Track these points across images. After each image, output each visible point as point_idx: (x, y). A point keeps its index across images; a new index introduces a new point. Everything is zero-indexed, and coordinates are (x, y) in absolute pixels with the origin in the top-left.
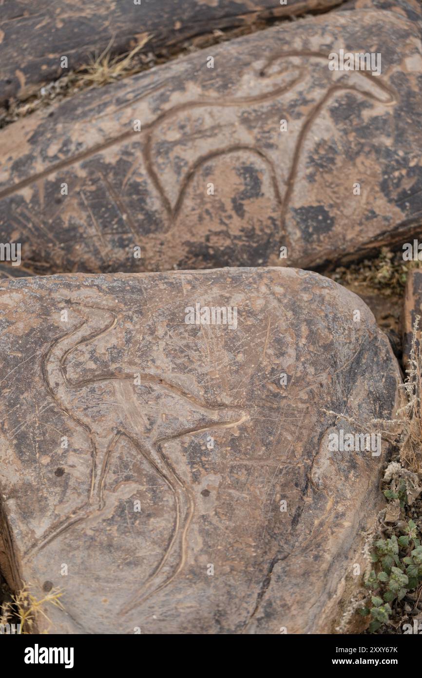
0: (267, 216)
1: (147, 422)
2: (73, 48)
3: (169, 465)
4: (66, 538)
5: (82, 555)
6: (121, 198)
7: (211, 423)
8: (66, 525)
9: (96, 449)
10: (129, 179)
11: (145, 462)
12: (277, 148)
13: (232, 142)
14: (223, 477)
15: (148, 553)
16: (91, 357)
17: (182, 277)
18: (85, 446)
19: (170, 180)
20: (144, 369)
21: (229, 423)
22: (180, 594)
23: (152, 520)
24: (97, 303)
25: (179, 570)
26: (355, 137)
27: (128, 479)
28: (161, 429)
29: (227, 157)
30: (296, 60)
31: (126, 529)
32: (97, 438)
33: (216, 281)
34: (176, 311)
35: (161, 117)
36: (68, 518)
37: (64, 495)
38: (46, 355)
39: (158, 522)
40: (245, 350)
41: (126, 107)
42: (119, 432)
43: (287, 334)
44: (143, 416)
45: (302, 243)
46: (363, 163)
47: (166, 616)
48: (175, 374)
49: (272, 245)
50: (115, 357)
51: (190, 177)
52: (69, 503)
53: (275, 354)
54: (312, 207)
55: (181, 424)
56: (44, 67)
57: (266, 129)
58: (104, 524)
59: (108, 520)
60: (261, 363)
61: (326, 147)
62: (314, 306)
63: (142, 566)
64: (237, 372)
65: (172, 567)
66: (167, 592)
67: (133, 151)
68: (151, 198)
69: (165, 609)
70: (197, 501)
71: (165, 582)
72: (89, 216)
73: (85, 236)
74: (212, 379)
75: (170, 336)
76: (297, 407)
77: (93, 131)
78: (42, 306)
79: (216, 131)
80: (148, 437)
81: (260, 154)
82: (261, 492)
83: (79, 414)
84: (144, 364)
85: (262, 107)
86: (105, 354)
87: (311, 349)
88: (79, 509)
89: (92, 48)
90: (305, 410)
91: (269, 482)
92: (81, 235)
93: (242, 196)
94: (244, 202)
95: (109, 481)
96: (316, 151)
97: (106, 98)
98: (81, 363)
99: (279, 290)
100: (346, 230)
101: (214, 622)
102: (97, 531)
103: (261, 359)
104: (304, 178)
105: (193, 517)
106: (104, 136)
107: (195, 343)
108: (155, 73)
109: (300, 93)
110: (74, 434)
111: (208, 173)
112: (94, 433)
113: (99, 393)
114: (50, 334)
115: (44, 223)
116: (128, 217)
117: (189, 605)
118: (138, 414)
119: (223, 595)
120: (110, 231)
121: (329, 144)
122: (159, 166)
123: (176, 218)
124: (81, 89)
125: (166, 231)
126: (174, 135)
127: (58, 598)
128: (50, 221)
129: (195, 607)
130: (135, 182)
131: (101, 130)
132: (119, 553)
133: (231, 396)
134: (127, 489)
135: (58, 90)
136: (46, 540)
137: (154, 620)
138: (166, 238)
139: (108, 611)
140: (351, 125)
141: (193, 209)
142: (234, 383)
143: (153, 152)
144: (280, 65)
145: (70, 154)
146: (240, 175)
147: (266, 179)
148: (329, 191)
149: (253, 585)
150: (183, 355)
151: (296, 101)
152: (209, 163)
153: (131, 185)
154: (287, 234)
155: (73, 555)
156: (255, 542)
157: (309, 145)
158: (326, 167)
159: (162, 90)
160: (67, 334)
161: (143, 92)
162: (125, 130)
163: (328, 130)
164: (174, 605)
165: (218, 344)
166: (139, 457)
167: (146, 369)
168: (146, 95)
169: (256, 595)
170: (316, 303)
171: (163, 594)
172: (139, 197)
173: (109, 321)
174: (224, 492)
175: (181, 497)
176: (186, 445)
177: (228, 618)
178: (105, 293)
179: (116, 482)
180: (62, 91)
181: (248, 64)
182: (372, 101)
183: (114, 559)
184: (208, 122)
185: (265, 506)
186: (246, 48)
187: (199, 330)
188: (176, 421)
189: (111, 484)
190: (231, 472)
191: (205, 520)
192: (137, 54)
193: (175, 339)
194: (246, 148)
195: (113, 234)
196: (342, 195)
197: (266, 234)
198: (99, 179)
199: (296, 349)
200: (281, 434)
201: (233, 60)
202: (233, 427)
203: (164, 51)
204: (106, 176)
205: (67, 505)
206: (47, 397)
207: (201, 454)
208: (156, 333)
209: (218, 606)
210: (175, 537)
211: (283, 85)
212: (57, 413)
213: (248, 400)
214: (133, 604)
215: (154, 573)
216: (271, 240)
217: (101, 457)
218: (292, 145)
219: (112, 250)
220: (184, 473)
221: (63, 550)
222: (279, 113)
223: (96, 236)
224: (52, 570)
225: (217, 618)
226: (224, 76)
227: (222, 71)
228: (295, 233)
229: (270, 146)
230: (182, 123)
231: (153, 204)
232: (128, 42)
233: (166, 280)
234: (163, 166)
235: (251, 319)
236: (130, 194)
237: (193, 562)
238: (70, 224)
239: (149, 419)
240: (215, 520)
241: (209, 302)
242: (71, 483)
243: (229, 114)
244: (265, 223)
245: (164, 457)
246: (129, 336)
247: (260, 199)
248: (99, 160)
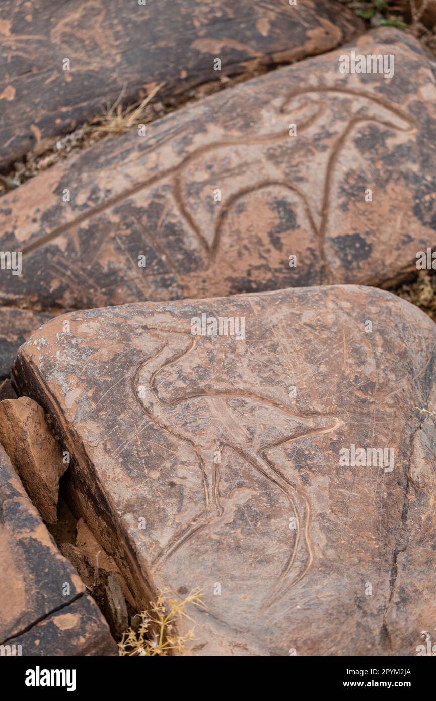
0: (305, 247)
1: (247, 433)
2: (84, 101)
3: (277, 471)
4: (192, 544)
5: (211, 557)
6: (158, 240)
7: (308, 430)
8: (189, 532)
9: (202, 460)
10: (163, 221)
11: (253, 469)
12: (307, 180)
13: (262, 178)
14: (331, 478)
15: (277, 551)
16: (179, 377)
17: (250, 299)
18: (192, 458)
19: (204, 219)
20: (232, 385)
21: (326, 429)
22: (317, 584)
23: (273, 521)
24: (174, 328)
25: (310, 565)
26: (382, 165)
27: (240, 485)
28: (262, 438)
29: (259, 193)
30: (314, 96)
31: (250, 531)
32: (202, 450)
33: (283, 300)
34: (251, 329)
35: (187, 160)
36: (189, 526)
37: (182, 505)
38: (134, 378)
39: (279, 523)
40: (326, 361)
41: (150, 152)
42: (221, 444)
43: (363, 344)
44: (242, 427)
45: (343, 271)
46: (393, 190)
47: (310, 605)
48: (264, 387)
49: (313, 275)
50: (202, 375)
51: (223, 215)
52: (188, 512)
53: (356, 363)
54: (348, 236)
55: (280, 432)
56: (58, 121)
57: (294, 163)
58: (227, 528)
59: (230, 523)
60: (344, 372)
61: (356, 177)
62: (383, 317)
63: (273, 563)
64: (323, 381)
65: (303, 561)
66: (304, 584)
67: (163, 193)
68: (188, 237)
69: (307, 599)
70: (312, 501)
71: (299, 575)
72: (128, 260)
73: (126, 279)
74: (301, 390)
75: (251, 353)
76: (385, 411)
77: (120, 177)
78: (121, 332)
79: (244, 169)
80: (251, 446)
81: (291, 188)
82: (368, 490)
83: (179, 429)
84: (232, 380)
85: (287, 142)
86: (191, 373)
87: (389, 357)
88: (199, 517)
89: (103, 100)
90: (393, 414)
91: (374, 481)
92: (122, 278)
93: (278, 230)
94: (282, 235)
95: (222, 489)
96: (347, 181)
97: (128, 145)
98: (170, 383)
99: (346, 305)
100: (384, 255)
101: (356, 607)
102: (222, 534)
103: (343, 368)
104: (337, 208)
105: (311, 516)
106: (132, 181)
107: (277, 358)
108: (173, 118)
109: (323, 127)
110: (179, 448)
111: (241, 209)
112: (197, 446)
113: (194, 409)
114: (135, 358)
115: (84, 270)
116: (167, 257)
117: (329, 594)
118: (237, 425)
119: (358, 584)
120: (151, 273)
121: (358, 173)
122: (191, 206)
123: (215, 256)
124: (96, 141)
125: (207, 269)
126: (202, 176)
127: (200, 598)
128: (89, 267)
129: (336, 595)
130: (170, 223)
131: (127, 176)
132: (249, 553)
133: (322, 404)
134: (242, 495)
135: (74, 143)
136: (172, 548)
137: (298, 609)
138: (208, 276)
139: (250, 606)
140: (377, 154)
141: (231, 246)
142: (322, 391)
143: (184, 193)
144: (299, 101)
145: (100, 202)
146: (273, 209)
147: (300, 212)
148: (363, 219)
149: (383, 574)
150: (268, 369)
151: (319, 134)
152: (241, 200)
153: (166, 226)
154: (327, 263)
155: (203, 559)
156: (375, 535)
157: (339, 175)
158: (358, 195)
159: (184, 134)
160: (150, 357)
161: (163, 137)
162: (152, 174)
163: (355, 160)
164: (314, 595)
165: (298, 358)
166: (247, 464)
167: (234, 385)
168: (169, 139)
169: (388, 583)
170: (384, 314)
171: (301, 586)
172: (176, 237)
173: (189, 343)
174: (336, 492)
175: (295, 499)
176: (289, 451)
177: (368, 604)
178: (179, 318)
179: (230, 489)
180: (78, 143)
181: (266, 103)
182: (393, 130)
183: (244, 558)
184: (235, 161)
185: (376, 503)
186: (262, 88)
187: (278, 346)
188: (275, 430)
189: (225, 492)
190: (338, 473)
191: (323, 518)
192: (149, 103)
193: (257, 355)
194: (276, 183)
195: (154, 275)
196: (376, 222)
197: (306, 264)
198: (133, 223)
199: (374, 358)
200: (375, 437)
201: (252, 100)
202: (330, 432)
203: (172, 101)
204: (139, 220)
205: (186, 514)
206: (144, 416)
207: (306, 458)
208: (237, 351)
209: (356, 593)
210: (298, 535)
211: (304, 121)
212: (157, 430)
213: (340, 406)
214: (273, 598)
215: (286, 569)
216: (312, 270)
217: (210, 468)
218: (321, 176)
219: (156, 290)
220: (293, 477)
221: (192, 555)
222: (306, 147)
223: (137, 278)
224: (184, 575)
225: (358, 603)
226: (244, 116)
227: (242, 111)
228: (335, 262)
229: (300, 179)
230: (209, 163)
231: (191, 243)
232: (137, 94)
233: (235, 303)
234: (195, 206)
235: (326, 332)
236: (166, 236)
237: (321, 557)
238: (109, 269)
239: (248, 430)
240: (332, 517)
241: (282, 320)
242: (186, 492)
243: (254, 151)
244: (304, 254)
245: (270, 463)
246: (211, 355)
247: (296, 231)
248: (130, 205)
